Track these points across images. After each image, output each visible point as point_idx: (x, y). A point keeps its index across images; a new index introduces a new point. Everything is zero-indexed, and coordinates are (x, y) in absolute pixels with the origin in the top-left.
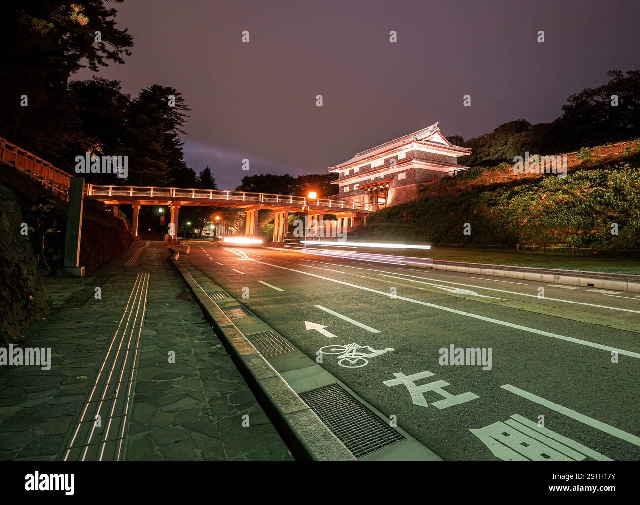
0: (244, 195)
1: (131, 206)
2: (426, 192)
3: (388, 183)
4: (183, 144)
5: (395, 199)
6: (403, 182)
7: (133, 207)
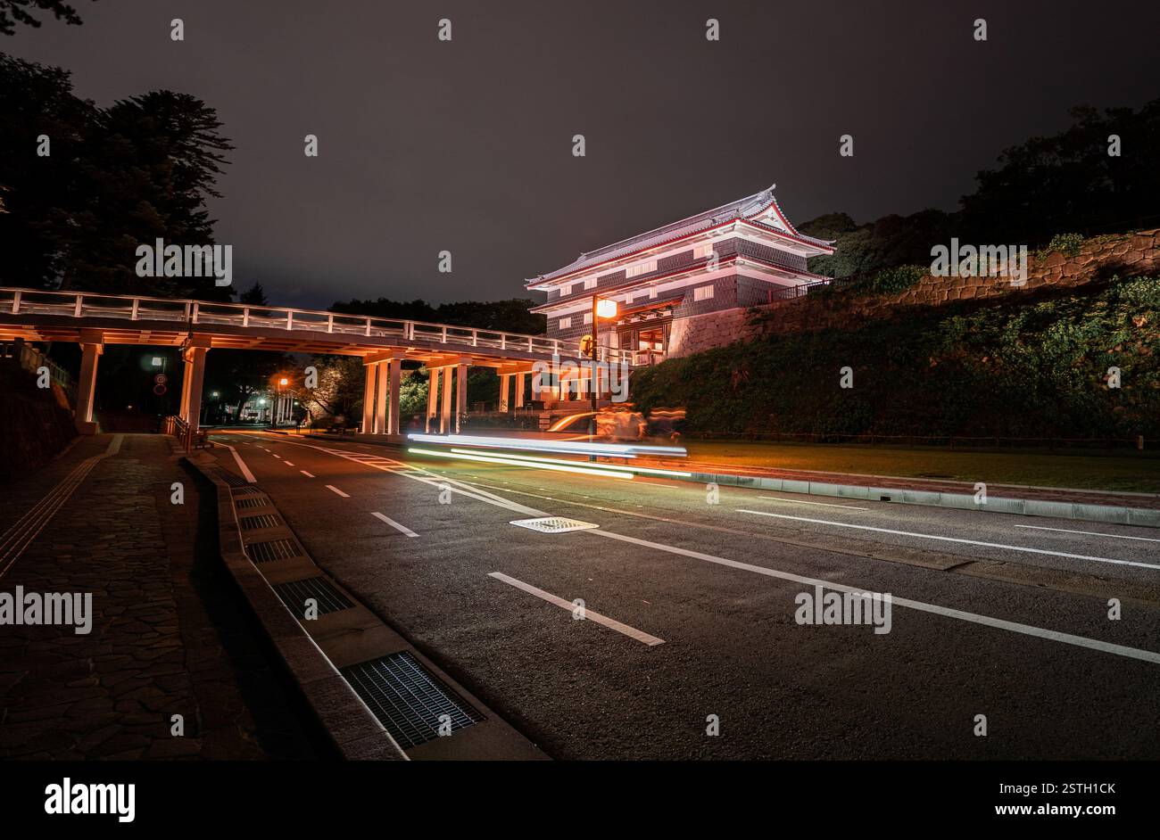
0: (369, 323)
1: (76, 345)
2: (769, 323)
3: (669, 307)
4: (213, 222)
5: (691, 339)
6: (706, 305)
7: (82, 346)
